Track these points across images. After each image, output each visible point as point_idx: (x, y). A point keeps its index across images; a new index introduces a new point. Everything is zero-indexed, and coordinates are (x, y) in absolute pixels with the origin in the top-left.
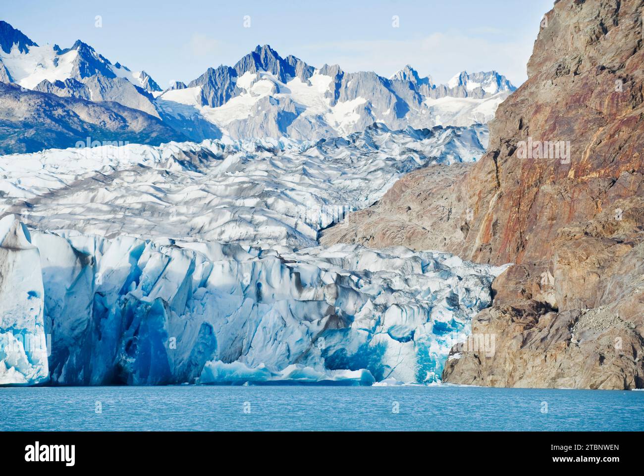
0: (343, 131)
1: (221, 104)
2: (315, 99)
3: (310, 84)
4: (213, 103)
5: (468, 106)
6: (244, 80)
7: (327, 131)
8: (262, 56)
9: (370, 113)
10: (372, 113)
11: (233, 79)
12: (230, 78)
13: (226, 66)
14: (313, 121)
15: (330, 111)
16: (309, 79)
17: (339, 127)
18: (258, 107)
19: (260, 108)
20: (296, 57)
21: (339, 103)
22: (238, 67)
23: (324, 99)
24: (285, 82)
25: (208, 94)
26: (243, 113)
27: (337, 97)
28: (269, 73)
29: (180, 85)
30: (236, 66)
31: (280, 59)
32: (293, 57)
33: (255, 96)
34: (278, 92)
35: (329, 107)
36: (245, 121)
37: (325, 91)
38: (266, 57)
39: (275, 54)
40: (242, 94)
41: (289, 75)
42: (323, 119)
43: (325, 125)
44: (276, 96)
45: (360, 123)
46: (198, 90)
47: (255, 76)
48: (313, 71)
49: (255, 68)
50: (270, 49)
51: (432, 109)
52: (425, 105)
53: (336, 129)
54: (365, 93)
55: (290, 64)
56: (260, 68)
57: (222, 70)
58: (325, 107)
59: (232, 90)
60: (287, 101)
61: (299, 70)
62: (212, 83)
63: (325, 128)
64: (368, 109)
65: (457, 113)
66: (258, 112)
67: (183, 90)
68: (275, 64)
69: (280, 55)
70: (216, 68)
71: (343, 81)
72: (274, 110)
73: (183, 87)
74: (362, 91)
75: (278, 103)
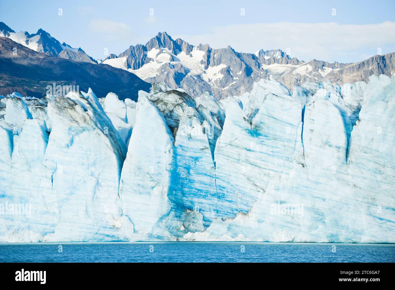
0: (213, 84)
1: (139, 68)
2: (195, 65)
3: (191, 56)
4: (134, 67)
5: (289, 69)
6: (152, 53)
7: (204, 85)
8: (162, 39)
9: (229, 73)
10: (231, 73)
11: (145, 52)
12: (143, 51)
13: (141, 45)
14: (195, 78)
15: (205, 72)
16: (190, 53)
17: (211, 82)
18: (162, 70)
19: (163, 70)
20: (182, 39)
21: (210, 67)
22: (148, 45)
23: (200, 65)
24: (176, 55)
25: (131, 62)
26: (153, 73)
27: (208, 64)
28: (167, 49)
29: (113, 56)
30: (147, 44)
31: (173, 40)
32: (180, 39)
33: (159, 63)
34: (173, 61)
35: (204, 70)
36: (155, 78)
37: (201, 60)
38: (164, 39)
39: (170, 37)
40: (151, 61)
41: (178, 50)
42: (201, 78)
43: (203, 81)
44: (172, 63)
45: (223, 80)
46: (124, 59)
47: (158, 51)
48: (193, 48)
49: (158, 46)
50: (167, 35)
51: (267, 71)
52: (262, 69)
53: (209, 83)
54: (225, 62)
55: (178, 43)
56: (161, 46)
57: (139, 47)
58: (202, 70)
59: (145, 59)
60: (179, 66)
61: (184, 47)
62: (133, 55)
63: (203, 83)
64: (228, 71)
65: (283, 73)
66: (162, 73)
67: (116, 59)
68: (170, 44)
69: (172, 38)
70: (134, 45)
71: (212, 54)
72: (172, 71)
73: (115, 57)
74: (224, 60)
75: (174, 67)
